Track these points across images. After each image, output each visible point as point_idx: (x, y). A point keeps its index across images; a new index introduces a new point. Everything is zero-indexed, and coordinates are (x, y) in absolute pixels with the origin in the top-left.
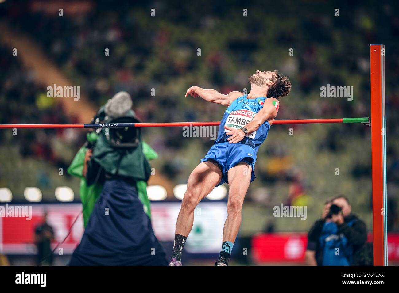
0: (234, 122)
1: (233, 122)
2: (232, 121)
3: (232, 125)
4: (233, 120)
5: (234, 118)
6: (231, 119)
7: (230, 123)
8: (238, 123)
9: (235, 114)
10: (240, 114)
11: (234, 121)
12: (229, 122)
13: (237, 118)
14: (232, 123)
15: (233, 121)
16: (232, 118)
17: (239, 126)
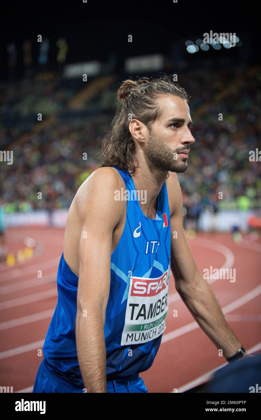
0: (145, 319)
1: (141, 318)
2: (140, 315)
3: (141, 325)
4: (142, 313)
5: (144, 306)
6: (137, 310)
7: (135, 322)
8: (151, 317)
9: (145, 295)
10: (156, 291)
11: (144, 315)
12: (132, 319)
13: (151, 305)
14: (141, 321)
15: (142, 315)
16: (137, 305)
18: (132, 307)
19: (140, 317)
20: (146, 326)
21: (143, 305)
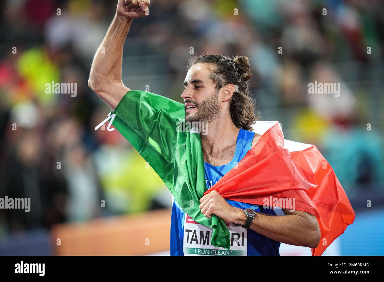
0: (197, 243)
2: (192, 239)
3: (195, 249)
4: (194, 237)
6: (191, 234)
7: (190, 245)
12: (188, 243)
16: (191, 231)
17: (207, 250)
18: (187, 232)
19: (193, 241)
20: (199, 251)
21: (195, 231)
